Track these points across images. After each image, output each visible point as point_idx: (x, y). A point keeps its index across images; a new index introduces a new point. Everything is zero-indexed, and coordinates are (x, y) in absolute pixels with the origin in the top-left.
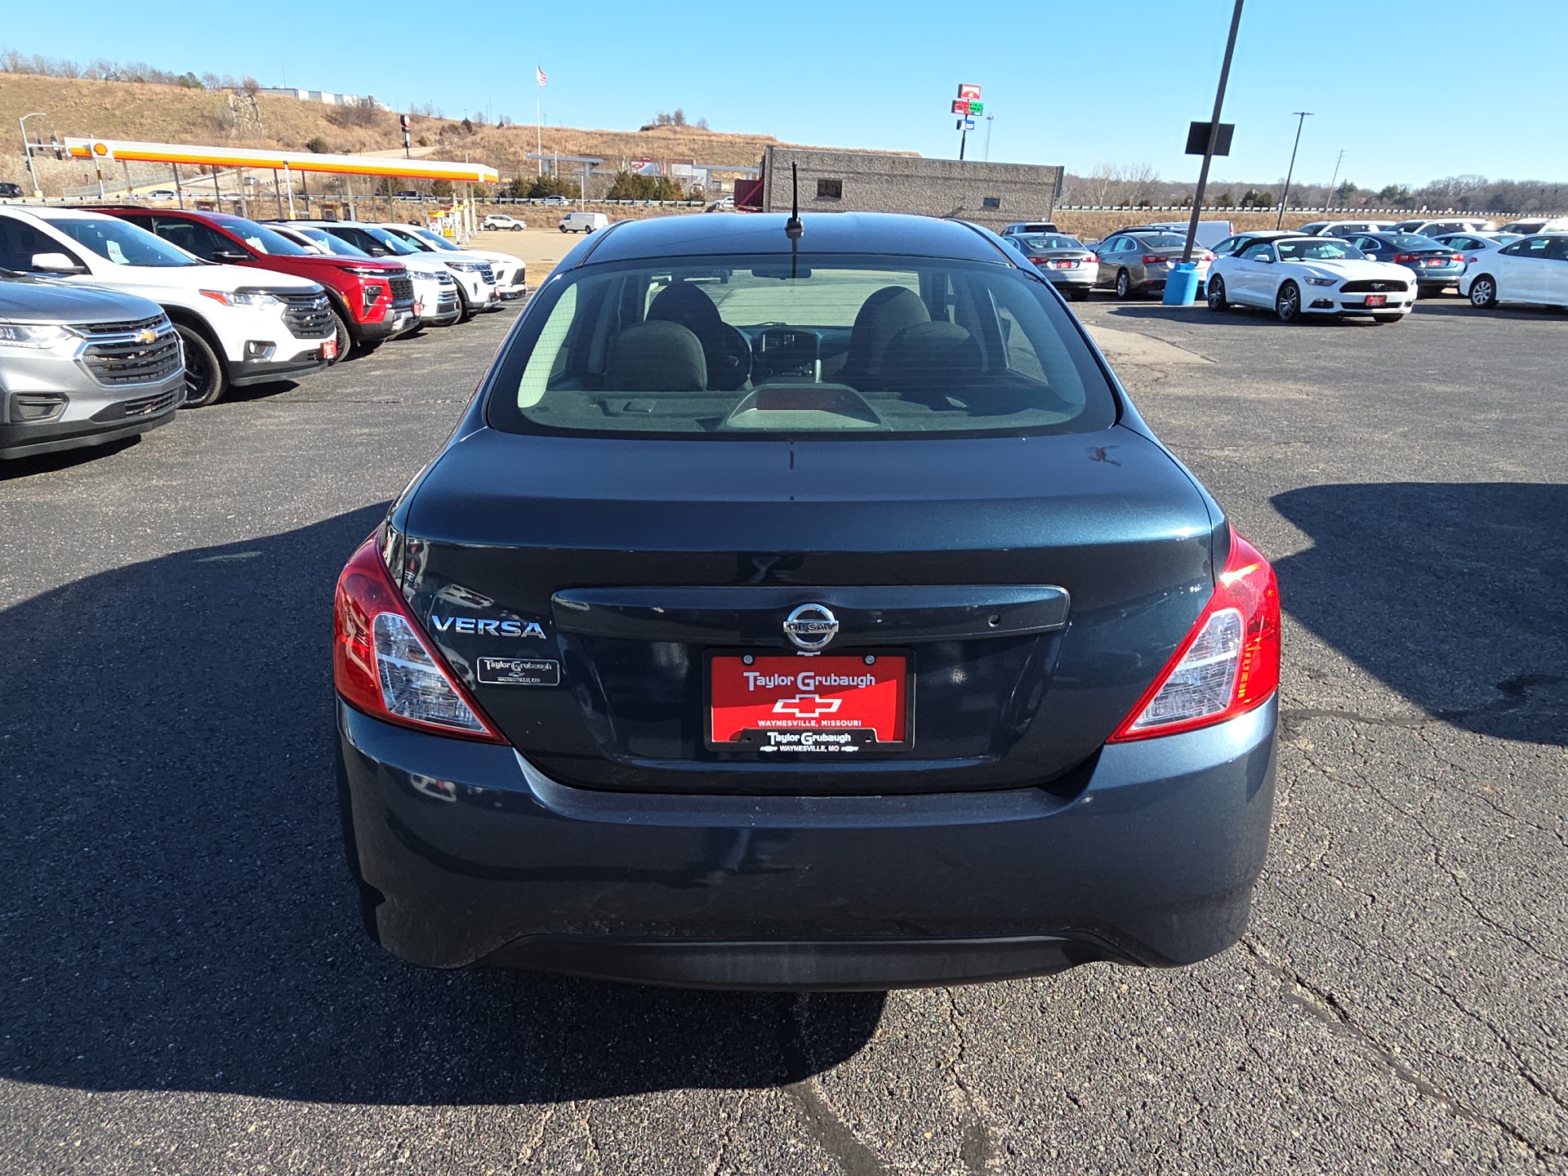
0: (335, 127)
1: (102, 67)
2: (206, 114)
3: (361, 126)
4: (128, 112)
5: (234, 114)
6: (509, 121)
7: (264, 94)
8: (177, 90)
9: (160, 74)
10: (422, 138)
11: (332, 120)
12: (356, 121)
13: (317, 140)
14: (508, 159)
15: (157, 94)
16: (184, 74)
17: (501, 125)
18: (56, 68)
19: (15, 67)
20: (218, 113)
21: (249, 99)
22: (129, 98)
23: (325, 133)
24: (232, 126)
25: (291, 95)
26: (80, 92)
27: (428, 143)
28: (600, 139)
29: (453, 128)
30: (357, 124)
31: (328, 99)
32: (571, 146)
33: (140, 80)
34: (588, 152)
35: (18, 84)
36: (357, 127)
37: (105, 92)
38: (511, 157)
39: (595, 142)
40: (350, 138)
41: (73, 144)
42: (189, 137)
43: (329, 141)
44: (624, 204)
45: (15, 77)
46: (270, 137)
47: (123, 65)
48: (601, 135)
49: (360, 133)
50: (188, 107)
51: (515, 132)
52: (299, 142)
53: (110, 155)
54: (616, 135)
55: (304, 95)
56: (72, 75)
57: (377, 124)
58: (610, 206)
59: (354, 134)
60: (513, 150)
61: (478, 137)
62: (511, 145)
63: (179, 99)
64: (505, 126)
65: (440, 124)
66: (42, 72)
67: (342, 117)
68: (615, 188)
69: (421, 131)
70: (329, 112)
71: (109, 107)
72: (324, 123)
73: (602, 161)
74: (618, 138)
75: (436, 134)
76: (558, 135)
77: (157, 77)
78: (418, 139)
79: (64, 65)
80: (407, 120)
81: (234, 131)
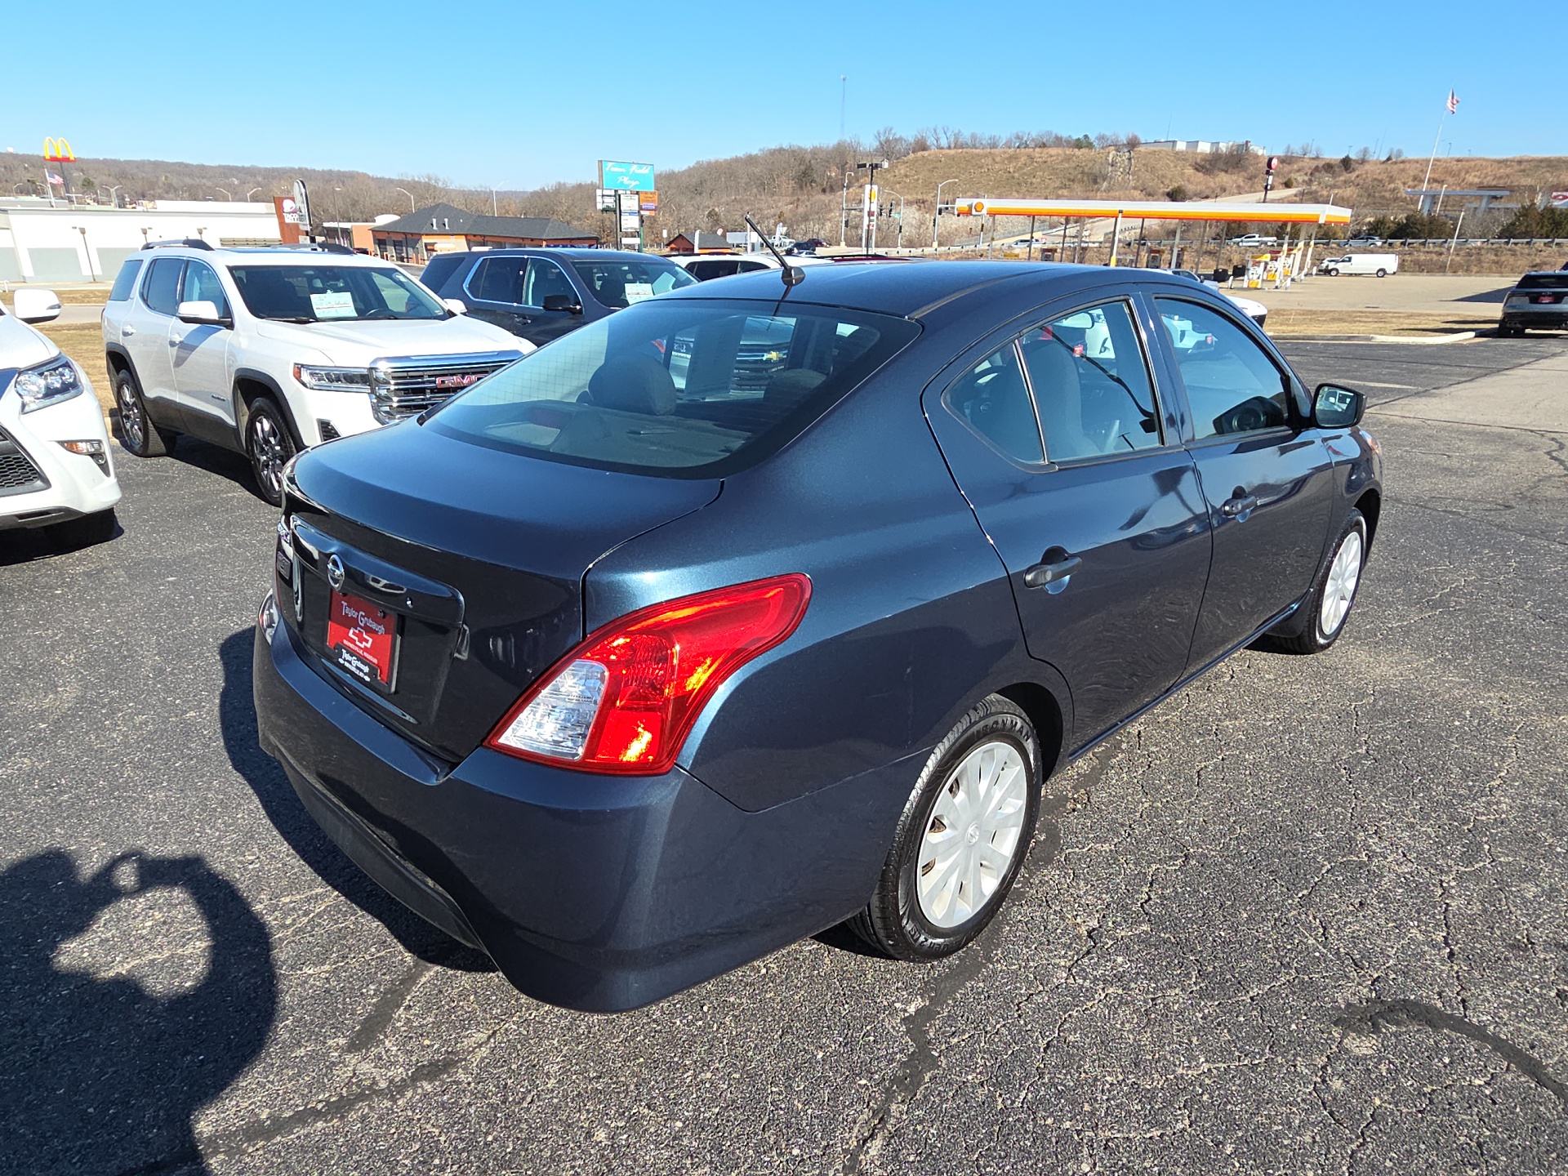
0: (1200, 174)
1: (1018, 137)
2: (1086, 170)
3: (1226, 172)
4: (1025, 174)
5: (1110, 169)
6: (1400, 153)
7: (1142, 149)
8: (1069, 151)
9: (1061, 138)
10: (1290, 179)
11: (1198, 168)
12: (1224, 167)
13: (1179, 187)
14: (1383, 197)
15: (1051, 156)
16: (1081, 137)
17: (1389, 159)
18: (984, 142)
19: (956, 144)
20: (1096, 170)
21: (1127, 154)
22: (1028, 162)
23: (1188, 181)
24: (1104, 180)
25: (1167, 148)
26: (994, 160)
27: (1295, 184)
28: (1517, 167)
29: (1329, 167)
30: (1223, 170)
31: (1205, 148)
32: (1470, 178)
33: (1044, 145)
34: (1494, 183)
35: (953, 158)
36: (1223, 173)
37: (1012, 158)
38: (1387, 195)
39: (1508, 171)
40: (1212, 184)
41: (962, 203)
42: (1065, 192)
43: (1190, 188)
44: (1516, 244)
45: (952, 152)
46: (1135, 188)
47: (1034, 135)
48: (1520, 162)
49: (1224, 178)
50: (1073, 165)
51: (1402, 166)
52: (1161, 191)
53: (984, 212)
54: (1542, 161)
55: (1181, 146)
56: (994, 146)
57: (1245, 169)
58: (1494, 246)
59: (1217, 180)
60: (1392, 186)
61: (1353, 175)
62: (1392, 179)
63: (1068, 159)
64: (1394, 160)
65: (1315, 164)
66: (974, 147)
67: (1213, 164)
68: (1513, 224)
69: (1290, 172)
70: (1198, 161)
71: (1011, 170)
72: (1190, 171)
73: (1508, 193)
74: (1543, 164)
75: (1306, 174)
76: (1455, 167)
77: (1059, 142)
78: (1285, 180)
79: (990, 139)
80: (1275, 162)
81: (1105, 184)
